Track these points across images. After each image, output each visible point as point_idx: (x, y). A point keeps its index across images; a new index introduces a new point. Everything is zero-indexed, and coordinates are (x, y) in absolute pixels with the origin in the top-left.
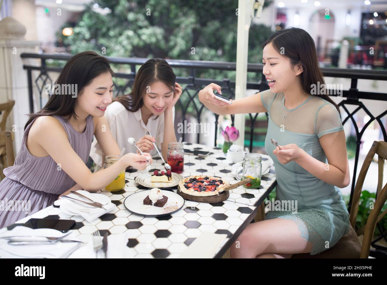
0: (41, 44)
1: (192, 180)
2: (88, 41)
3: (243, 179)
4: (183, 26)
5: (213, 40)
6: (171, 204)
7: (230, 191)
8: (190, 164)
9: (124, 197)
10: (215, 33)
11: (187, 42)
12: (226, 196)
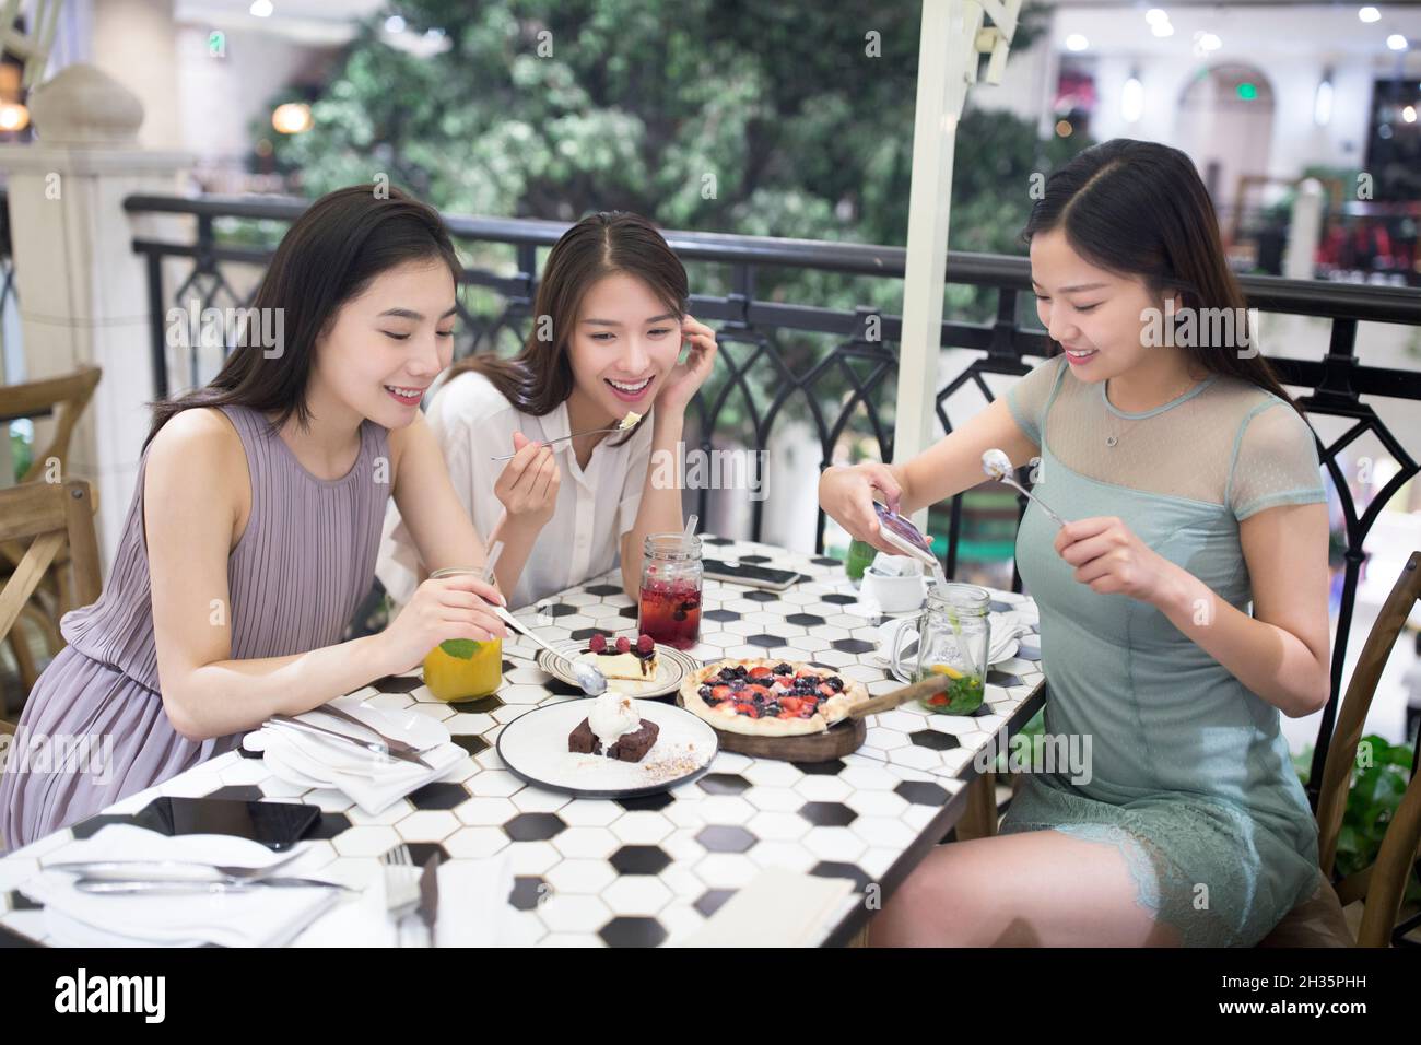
0: (195, 164)
1: (729, 675)
2: (365, 151)
3: (920, 676)
4: (713, 109)
5: (822, 166)
6: (669, 750)
7: (870, 720)
8: (723, 616)
9: (499, 724)
10: (828, 141)
11: (725, 170)
12: (854, 738)
